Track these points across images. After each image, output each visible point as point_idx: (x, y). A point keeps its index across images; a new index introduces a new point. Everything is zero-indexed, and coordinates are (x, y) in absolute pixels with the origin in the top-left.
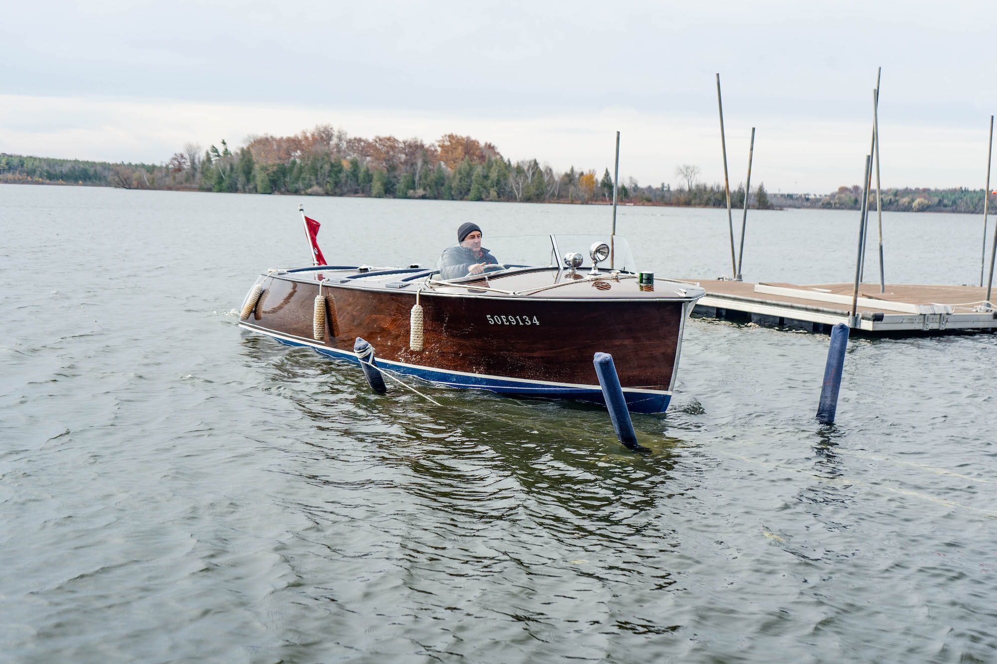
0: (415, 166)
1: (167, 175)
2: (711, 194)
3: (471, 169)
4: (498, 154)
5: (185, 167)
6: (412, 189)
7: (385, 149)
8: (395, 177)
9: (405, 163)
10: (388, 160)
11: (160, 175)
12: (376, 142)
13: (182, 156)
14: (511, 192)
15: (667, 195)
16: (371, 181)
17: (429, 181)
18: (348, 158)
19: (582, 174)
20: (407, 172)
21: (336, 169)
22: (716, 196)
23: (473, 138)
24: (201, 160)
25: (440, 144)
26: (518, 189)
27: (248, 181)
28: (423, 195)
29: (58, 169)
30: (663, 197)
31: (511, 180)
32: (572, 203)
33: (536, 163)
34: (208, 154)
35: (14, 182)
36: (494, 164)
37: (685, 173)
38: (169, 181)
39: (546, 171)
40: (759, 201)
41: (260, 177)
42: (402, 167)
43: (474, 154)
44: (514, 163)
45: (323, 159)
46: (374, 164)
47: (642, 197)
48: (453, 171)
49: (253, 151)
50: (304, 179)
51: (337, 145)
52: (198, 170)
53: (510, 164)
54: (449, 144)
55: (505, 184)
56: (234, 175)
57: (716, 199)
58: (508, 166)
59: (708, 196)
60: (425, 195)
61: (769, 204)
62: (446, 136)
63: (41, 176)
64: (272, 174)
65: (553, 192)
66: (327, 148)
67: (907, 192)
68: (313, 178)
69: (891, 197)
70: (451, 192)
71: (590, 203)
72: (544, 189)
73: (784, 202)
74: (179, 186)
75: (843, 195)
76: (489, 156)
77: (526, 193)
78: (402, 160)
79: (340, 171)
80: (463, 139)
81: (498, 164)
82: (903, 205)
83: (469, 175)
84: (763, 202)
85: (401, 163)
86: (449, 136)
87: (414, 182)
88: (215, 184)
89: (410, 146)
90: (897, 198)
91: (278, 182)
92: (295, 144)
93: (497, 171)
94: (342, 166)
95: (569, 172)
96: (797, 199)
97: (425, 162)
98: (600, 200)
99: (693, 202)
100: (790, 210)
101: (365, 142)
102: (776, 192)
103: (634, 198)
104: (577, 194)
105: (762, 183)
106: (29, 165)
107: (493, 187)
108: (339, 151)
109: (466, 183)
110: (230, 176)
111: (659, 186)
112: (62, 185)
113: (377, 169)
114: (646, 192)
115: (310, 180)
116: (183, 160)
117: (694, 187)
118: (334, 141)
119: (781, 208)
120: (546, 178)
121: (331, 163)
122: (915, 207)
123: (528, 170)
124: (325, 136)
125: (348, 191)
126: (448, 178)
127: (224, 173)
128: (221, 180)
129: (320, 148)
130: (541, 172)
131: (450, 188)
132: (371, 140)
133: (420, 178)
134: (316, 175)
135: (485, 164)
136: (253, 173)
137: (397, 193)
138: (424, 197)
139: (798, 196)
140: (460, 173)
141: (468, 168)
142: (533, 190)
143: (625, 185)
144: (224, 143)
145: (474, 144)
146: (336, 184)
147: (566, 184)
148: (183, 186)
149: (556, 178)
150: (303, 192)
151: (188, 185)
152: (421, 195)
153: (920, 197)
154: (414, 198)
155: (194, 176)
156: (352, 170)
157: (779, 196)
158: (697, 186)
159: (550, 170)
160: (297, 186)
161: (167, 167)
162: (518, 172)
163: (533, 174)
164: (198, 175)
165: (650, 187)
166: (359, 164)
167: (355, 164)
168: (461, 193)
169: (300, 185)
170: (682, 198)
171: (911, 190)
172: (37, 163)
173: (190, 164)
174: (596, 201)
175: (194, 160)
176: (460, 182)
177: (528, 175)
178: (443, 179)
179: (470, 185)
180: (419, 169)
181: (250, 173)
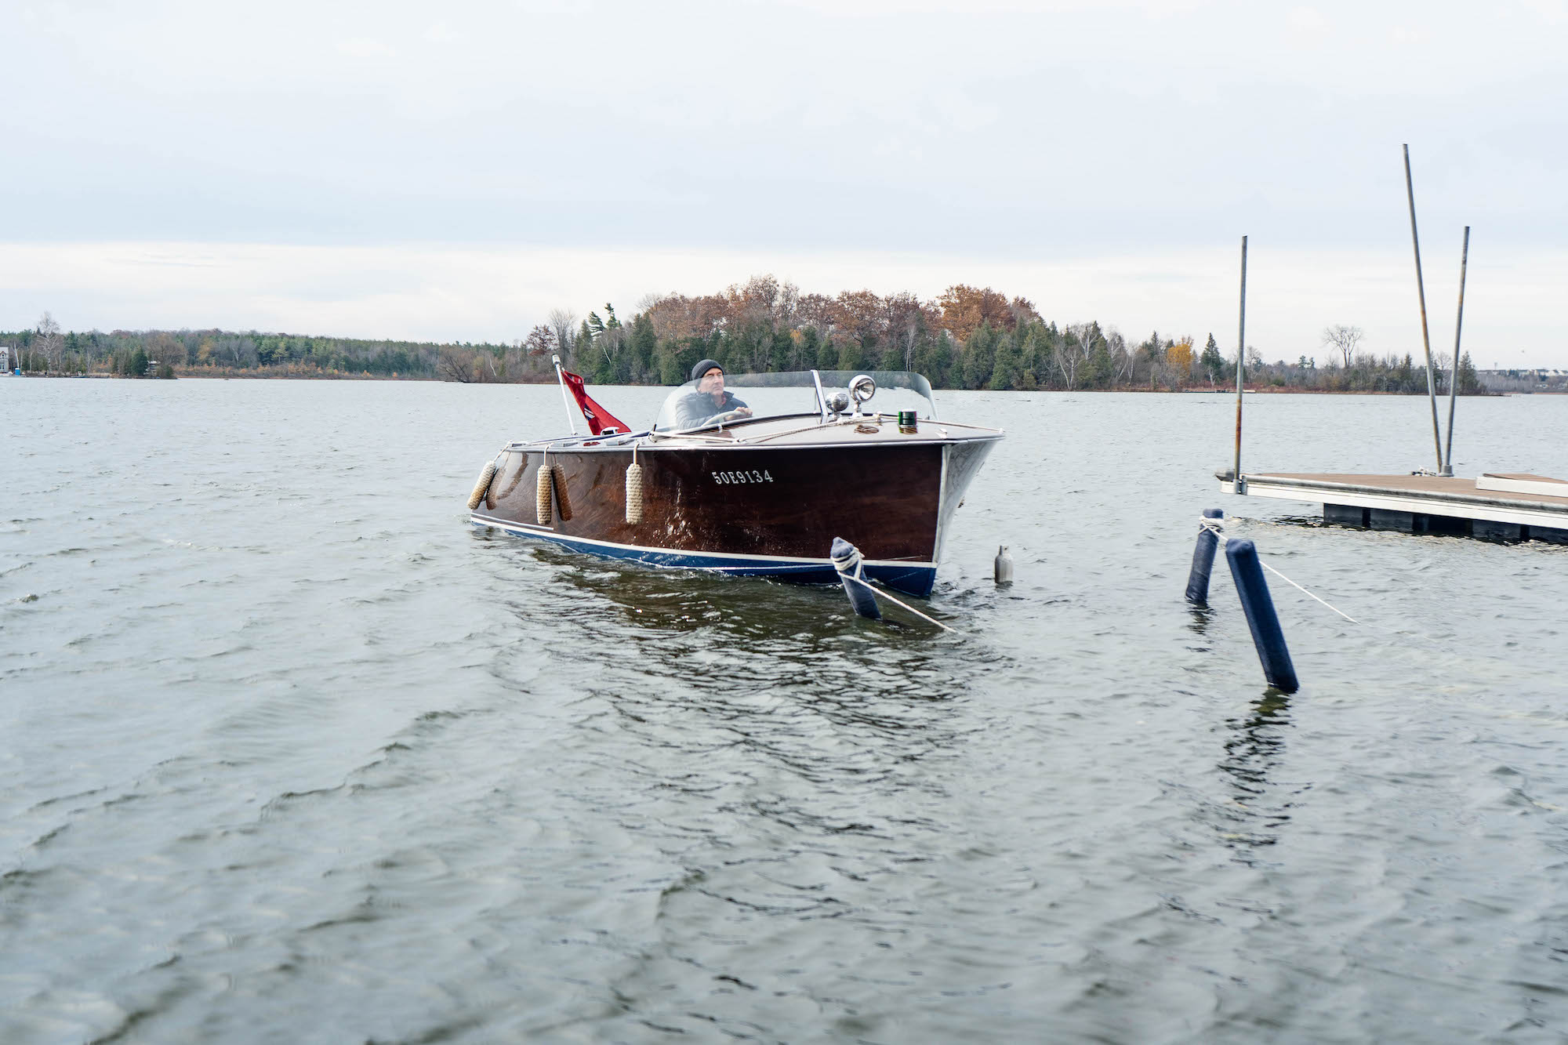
0: (904, 338)
1: (523, 361)
2: (1383, 372)
3: (993, 340)
4: (1036, 314)
5: (551, 346)
7: (857, 312)
8: (874, 355)
9: (890, 332)
10: (863, 329)
11: (513, 360)
12: (844, 301)
13: (546, 331)
14: (1057, 375)
15: (1310, 375)
16: (835, 361)
17: (927, 358)
18: (801, 326)
19: (1171, 344)
20: (892, 347)
21: (781, 344)
22: (1390, 375)
23: (996, 291)
24: (575, 336)
25: (944, 301)
26: (1068, 370)
27: (647, 366)
29: (362, 355)
30: (1304, 378)
31: (1058, 357)
32: (1156, 390)
33: (1096, 329)
34: (585, 324)
35: (298, 376)
36: (1030, 331)
37: (1340, 339)
38: (526, 368)
39: (1113, 340)
40: (1463, 382)
41: (664, 360)
42: (885, 339)
43: (996, 316)
44: (1061, 329)
45: (761, 329)
46: (841, 336)
47: (1269, 379)
48: (966, 343)
49: (654, 320)
50: (732, 361)
51: (783, 307)
52: (571, 351)
53: (1055, 331)
54: (958, 301)
55: (1048, 363)
56: (625, 358)
57: (1392, 380)
58: (1052, 333)
59: (1378, 375)
61: (1479, 386)
62: (952, 288)
63: (337, 366)
64: (683, 355)
65: (1125, 373)
66: (767, 312)
68: (746, 359)
70: (961, 377)
71: (1184, 389)
72: (1111, 369)
73: (1503, 383)
74: (542, 376)
76: (1022, 318)
77: (1081, 375)
78: (885, 329)
79: (788, 348)
80: (978, 293)
81: (1036, 331)
83: (990, 349)
84: (1469, 383)
85: (883, 332)
86: (958, 289)
87: (903, 362)
88: (597, 372)
89: (897, 305)
92: (719, 308)
93: (1034, 341)
94: (791, 341)
95: (1149, 341)
96: (1526, 378)
97: (921, 331)
98: (1201, 385)
99: (1353, 385)
100: (1513, 395)
101: (825, 301)
102: (1491, 367)
103: (1255, 380)
104: (1164, 377)
106: (319, 351)
107: (1029, 367)
108: (786, 317)
109: (985, 362)
110: (618, 359)
111: (1297, 361)
112: (367, 379)
113: (845, 343)
114: (1274, 372)
115: (742, 362)
116: (548, 337)
117: (1353, 362)
118: (779, 300)
119: (1499, 392)
120: (1113, 352)
121: (774, 334)
123: (1084, 340)
124: (764, 294)
126: (958, 354)
127: (610, 355)
128: (605, 366)
129: (758, 313)
130: (1104, 342)
131: (961, 370)
132: (835, 297)
133: (914, 354)
134: (752, 354)
135: (1015, 331)
136: (654, 354)
139: (1528, 373)
140: (976, 346)
141: (989, 338)
142: (1092, 372)
144: (609, 308)
145: (998, 300)
146: (782, 367)
147: (1146, 361)
148: (548, 376)
149: (1130, 352)
155: (564, 360)
156: (807, 346)
157: (1495, 373)
158: (1359, 359)
159: (1120, 338)
161: (524, 347)
162: (1067, 343)
163: (1093, 345)
164: (571, 359)
165: (1281, 362)
166: (818, 335)
167: (811, 336)
170: (1335, 379)
172: (331, 347)
173: (558, 342)
174: (1193, 387)
175: (564, 335)
176: (977, 360)
177: (1084, 348)
178: (949, 356)
179: (992, 366)
180: (911, 342)
181: (650, 354)
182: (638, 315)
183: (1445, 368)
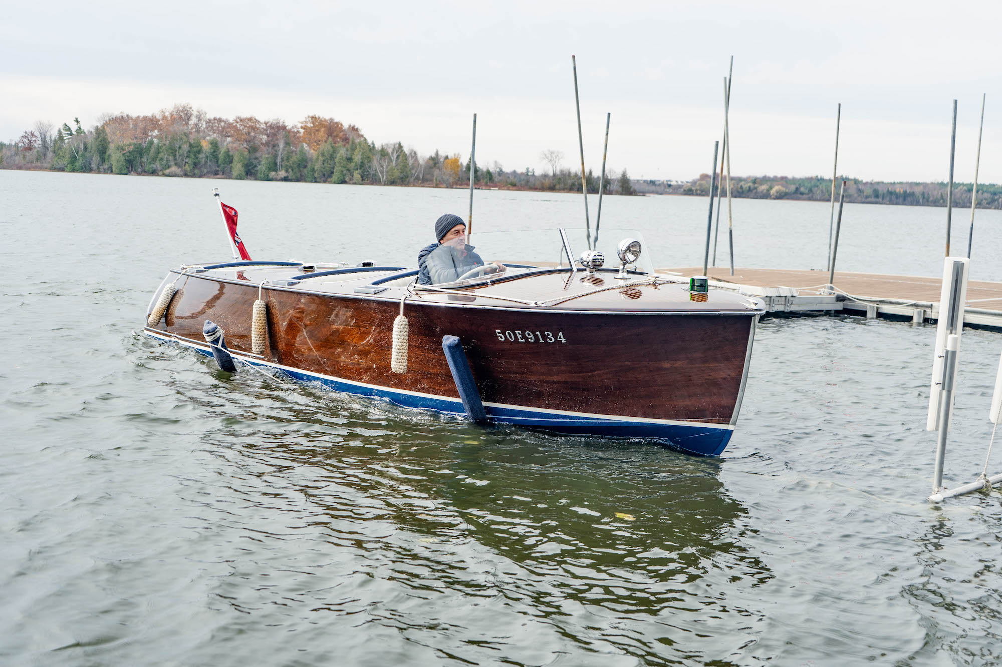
0: (276, 148)
1: (16, 154)
2: (575, 179)
3: (334, 152)
4: (362, 136)
5: (36, 145)
6: (273, 171)
7: (246, 130)
8: (256, 158)
9: (267, 144)
10: (249, 142)
11: (8, 154)
12: (237, 122)
13: (32, 134)
14: (375, 175)
15: (532, 179)
16: (231, 162)
17: (291, 162)
18: (208, 138)
19: (447, 158)
20: (269, 154)
21: (195, 149)
22: (580, 181)
23: (336, 120)
24: (53, 139)
25: (303, 125)
26: (382, 172)
27: (103, 160)
28: (285, 177)
30: (528, 181)
31: (375, 163)
32: (437, 186)
33: (400, 146)
34: (59, 131)
36: (358, 147)
38: (18, 159)
39: (411, 154)
40: (622, 187)
41: (115, 157)
42: (264, 148)
43: (337, 136)
44: (378, 146)
45: (181, 139)
46: (235, 145)
47: (507, 182)
48: (316, 153)
49: (108, 130)
50: (162, 159)
51: (196, 125)
52: (50, 149)
53: (374, 147)
54: (312, 125)
55: (370, 167)
56: (87, 155)
57: (580, 185)
58: (372, 148)
59: (573, 181)
60: (288, 177)
61: (632, 190)
62: (309, 117)
64: (128, 154)
65: (418, 176)
66: (186, 127)
67: (765, 180)
68: (171, 158)
69: (750, 184)
70: (313, 174)
71: (455, 186)
72: (409, 173)
73: (646, 188)
74: (29, 165)
75: (703, 182)
76: (353, 138)
77: (390, 175)
78: (264, 142)
79: (199, 152)
80: (325, 120)
81: (362, 146)
82: (762, 192)
83: (332, 157)
84: (626, 187)
85: (262, 144)
86: (312, 118)
87: (276, 164)
88: (68, 164)
89: (271, 127)
90: (756, 185)
91: (134, 163)
92: (153, 124)
93: (360, 154)
94: (201, 147)
95: (433, 155)
96: (659, 185)
97: (287, 144)
98: (465, 184)
99: (557, 187)
100: (652, 196)
101: (225, 122)
102: (639, 178)
103: (499, 182)
104: (442, 178)
105: (625, 169)
107: (357, 169)
108: (198, 131)
109: (329, 166)
110: (83, 156)
111: (524, 171)
113: (238, 150)
114: (510, 177)
115: (168, 160)
116: (34, 139)
117: (558, 173)
118: (193, 121)
119: (643, 194)
120: (411, 162)
121: (190, 143)
122: (773, 194)
123: (393, 153)
124: (183, 115)
125: (208, 172)
126: (311, 160)
127: (77, 153)
128: (74, 159)
129: (179, 128)
130: (405, 155)
131: (313, 170)
132: (231, 121)
133: (282, 160)
134: (175, 156)
135: (349, 146)
136: (108, 153)
137: (259, 175)
138: (286, 179)
139: (660, 182)
140: (323, 155)
141: (331, 150)
142: (397, 174)
143: (489, 169)
144: (77, 121)
145: (338, 126)
146: (195, 165)
147: (431, 168)
148: (33, 165)
149: (421, 162)
150: (160, 173)
151: (39, 164)
152: (283, 177)
153: (778, 185)
154: (276, 180)
155: (45, 155)
156: (212, 151)
157: (642, 182)
158: (562, 171)
159: (415, 153)
160: (154, 166)
161: (16, 145)
162: (382, 155)
163: (398, 157)
164: (50, 155)
165: (515, 172)
166: (219, 144)
167: (215, 145)
168: (324, 175)
169: (157, 165)
170: (547, 182)
171: (769, 178)
173: (41, 143)
174: (460, 185)
175: (45, 138)
176: (323, 164)
177: (392, 158)
178: (306, 161)
179: (333, 168)
180: (281, 151)
181: (105, 153)
182: (97, 127)
183: (612, 178)
